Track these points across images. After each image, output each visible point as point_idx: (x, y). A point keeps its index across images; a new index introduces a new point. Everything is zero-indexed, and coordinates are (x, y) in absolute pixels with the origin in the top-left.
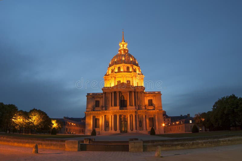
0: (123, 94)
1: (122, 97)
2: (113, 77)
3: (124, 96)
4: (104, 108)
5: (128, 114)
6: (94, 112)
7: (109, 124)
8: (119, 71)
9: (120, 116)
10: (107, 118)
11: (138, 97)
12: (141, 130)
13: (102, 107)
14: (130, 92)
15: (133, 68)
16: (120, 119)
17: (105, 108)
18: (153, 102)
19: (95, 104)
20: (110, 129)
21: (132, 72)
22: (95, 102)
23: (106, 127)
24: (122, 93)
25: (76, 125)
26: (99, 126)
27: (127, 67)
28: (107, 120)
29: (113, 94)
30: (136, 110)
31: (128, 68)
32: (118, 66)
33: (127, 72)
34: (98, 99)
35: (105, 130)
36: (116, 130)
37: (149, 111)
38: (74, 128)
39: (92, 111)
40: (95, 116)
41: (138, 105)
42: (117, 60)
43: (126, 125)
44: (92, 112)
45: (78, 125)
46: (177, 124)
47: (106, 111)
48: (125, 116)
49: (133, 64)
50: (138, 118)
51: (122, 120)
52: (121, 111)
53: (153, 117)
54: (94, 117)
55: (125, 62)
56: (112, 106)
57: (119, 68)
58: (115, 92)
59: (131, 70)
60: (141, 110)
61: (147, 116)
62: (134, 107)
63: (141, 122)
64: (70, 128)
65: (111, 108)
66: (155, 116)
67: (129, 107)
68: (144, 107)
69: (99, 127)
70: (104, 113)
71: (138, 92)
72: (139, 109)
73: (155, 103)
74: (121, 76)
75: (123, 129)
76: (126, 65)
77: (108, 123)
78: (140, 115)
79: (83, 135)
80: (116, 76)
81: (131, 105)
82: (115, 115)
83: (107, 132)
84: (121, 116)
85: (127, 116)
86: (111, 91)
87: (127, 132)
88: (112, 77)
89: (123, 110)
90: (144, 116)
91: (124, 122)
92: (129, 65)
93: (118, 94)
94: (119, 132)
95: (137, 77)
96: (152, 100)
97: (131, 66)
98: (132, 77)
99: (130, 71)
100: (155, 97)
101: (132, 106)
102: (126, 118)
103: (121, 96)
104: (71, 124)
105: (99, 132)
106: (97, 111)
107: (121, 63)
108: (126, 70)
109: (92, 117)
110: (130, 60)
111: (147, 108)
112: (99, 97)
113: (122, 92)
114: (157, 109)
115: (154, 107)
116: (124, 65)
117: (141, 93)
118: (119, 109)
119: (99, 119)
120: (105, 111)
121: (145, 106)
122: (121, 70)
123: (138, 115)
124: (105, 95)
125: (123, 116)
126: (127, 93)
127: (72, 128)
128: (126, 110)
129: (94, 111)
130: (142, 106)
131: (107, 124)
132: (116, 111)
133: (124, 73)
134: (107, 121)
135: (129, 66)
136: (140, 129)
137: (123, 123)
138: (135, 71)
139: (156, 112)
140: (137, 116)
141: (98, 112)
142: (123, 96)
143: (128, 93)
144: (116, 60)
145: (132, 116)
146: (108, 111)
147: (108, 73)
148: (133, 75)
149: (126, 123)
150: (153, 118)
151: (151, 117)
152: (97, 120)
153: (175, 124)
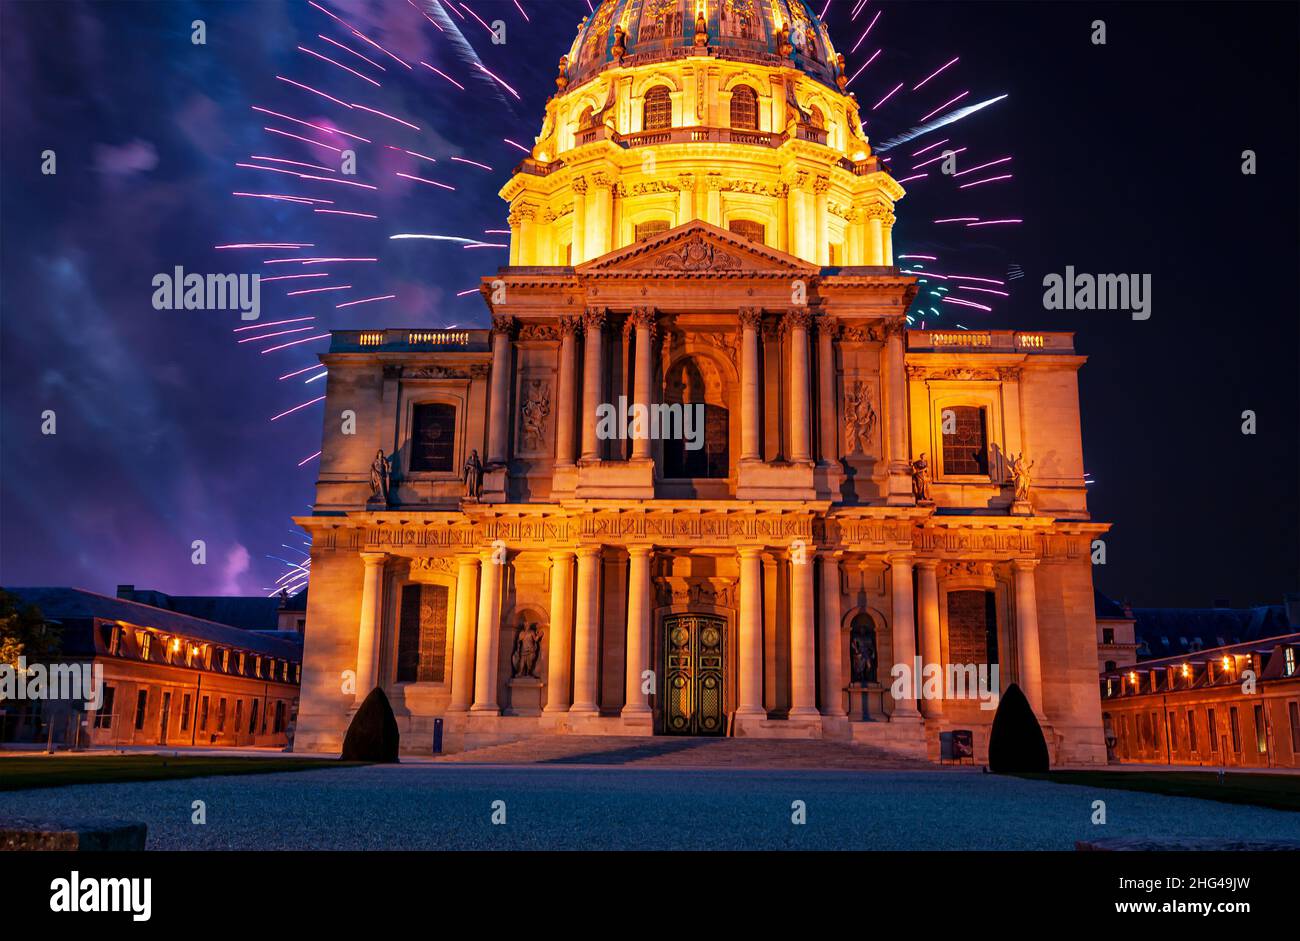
0: (690, 349)
1: (685, 378)
2: (600, 183)
3: (704, 364)
4: (496, 481)
5: (736, 540)
6: (393, 518)
7: (539, 646)
8: (658, 127)
9: (660, 561)
10: (521, 578)
11: (848, 383)
12: (866, 717)
13: (482, 468)
14: (770, 325)
15: (791, 103)
16: (659, 594)
17: (509, 477)
18: (994, 436)
19: (405, 436)
20: (553, 693)
21: (783, 137)
22: (407, 417)
23: (515, 672)
24: (678, 336)
25: (217, 657)
26: (441, 660)
27: (738, 91)
28: (523, 596)
29: (593, 337)
30: (823, 506)
31: (744, 103)
32: (649, 74)
33: (736, 137)
34: (440, 392)
35: (504, 705)
36: (608, 703)
37: (953, 522)
38: (186, 687)
39: (372, 505)
40: (407, 561)
41: (843, 461)
42: (635, 26)
43: (716, 663)
44: (370, 520)
45: (234, 659)
46: (1219, 674)
47: (513, 511)
48: (705, 565)
49: (799, 66)
50: (844, 595)
51: (680, 604)
52: (666, 507)
53: (990, 583)
54: (392, 569)
55: (715, 43)
56: (576, 454)
57: (658, 101)
58: (614, 324)
59: (771, 116)
60: (870, 511)
61: (931, 576)
62: (803, 476)
63: (870, 633)
64: (144, 683)
65: (564, 479)
66: (1009, 574)
67: (748, 472)
68: (904, 483)
69: (437, 675)
70: (499, 526)
71: (841, 329)
72: (850, 498)
73: (1012, 450)
74: (675, 181)
75: (685, 703)
76: (727, 67)
77: (533, 628)
78: (862, 556)
79: (277, 752)
80: (629, 182)
81: (772, 453)
82: (605, 547)
83: (514, 725)
84: (670, 560)
85: (723, 566)
86: (576, 313)
87: (721, 733)
88: (582, 188)
89: (694, 506)
90: (902, 574)
91: (693, 623)
92: (755, 75)
93: (642, 336)
94: (646, 731)
95: (833, 197)
96: (982, 411)
97: (778, 80)
98: (785, 192)
99: (765, 127)
100: (1010, 387)
101: (783, 460)
102: (720, 581)
103: (675, 369)
104: (158, 648)
105: (439, 725)
106: (425, 506)
107: (676, 54)
108: (724, 121)
109: (370, 574)
110: (768, 26)
111: (933, 491)
112: (448, 372)
113: (679, 321)
114: (1039, 509)
115: (1008, 485)
116: (711, 72)
117: (873, 339)
118: (651, 493)
119: (444, 590)
120: (504, 509)
121: (915, 469)
122: (676, 123)
123: (841, 562)
124: (512, 354)
125: (683, 567)
126: (731, 337)
127: (168, 686)
128: (721, 507)
129: (393, 505)
130: (878, 471)
131: (518, 645)
132: (613, 507)
133: (710, 146)
134: (522, 615)
135: (751, 82)
136: (858, 700)
137: (683, 635)
138: (813, 131)
139: (1028, 533)
140: (831, 572)
141: (441, 519)
142: (688, 362)
143: (749, 334)
144: (624, 25)
145: (784, 567)
146: (535, 511)
147: (552, 149)
148: (792, 168)
149: (711, 636)
150: (990, 595)
151: (965, 581)
152: (425, 597)
153: (1199, 672)
